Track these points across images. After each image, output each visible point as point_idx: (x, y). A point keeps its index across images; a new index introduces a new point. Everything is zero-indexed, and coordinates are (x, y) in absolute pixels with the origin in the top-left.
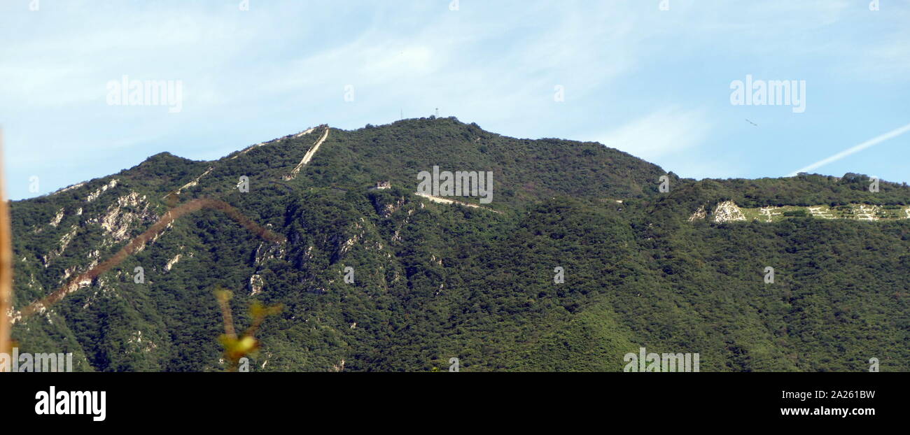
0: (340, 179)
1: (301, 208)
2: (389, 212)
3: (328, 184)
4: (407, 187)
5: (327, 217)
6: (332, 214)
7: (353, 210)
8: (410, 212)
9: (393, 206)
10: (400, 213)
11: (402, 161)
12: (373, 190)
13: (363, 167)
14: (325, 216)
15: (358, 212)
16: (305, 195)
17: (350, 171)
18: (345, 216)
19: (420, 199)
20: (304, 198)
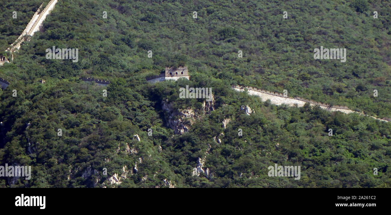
0: (95, 63)
1: (24, 117)
2: (187, 123)
3: (74, 72)
4: (220, 76)
5: (72, 134)
6: (82, 127)
7: (120, 119)
8: (226, 122)
9: (195, 111)
10: (207, 125)
11: (210, 30)
12: (156, 82)
13: (138, 40)
14: (69, 131)
15: (128, 123)
16: (32, 94)
17: (114, 47)
18: (105, 131)
19: (245, 99)
20: (30, 99)
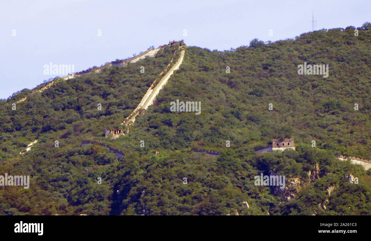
0: (206, 135)
1: (138, 185)
2: (294, 191)
3: (186, 144)
4: (325, 147)
5: (184, 201)
6: (193, 194)
7: (230, 188)
8: (330, 190)
9: (301, 179)
10: (312, 193)
11: (315, 103)
12: (264, 153)
13: (246, 113)
14: (182, 199)
15: (237, 191)
16: (146, 164)
17: (224, 120)
18: (216, 199)
19: (349, 168)
20: (144, 169)
